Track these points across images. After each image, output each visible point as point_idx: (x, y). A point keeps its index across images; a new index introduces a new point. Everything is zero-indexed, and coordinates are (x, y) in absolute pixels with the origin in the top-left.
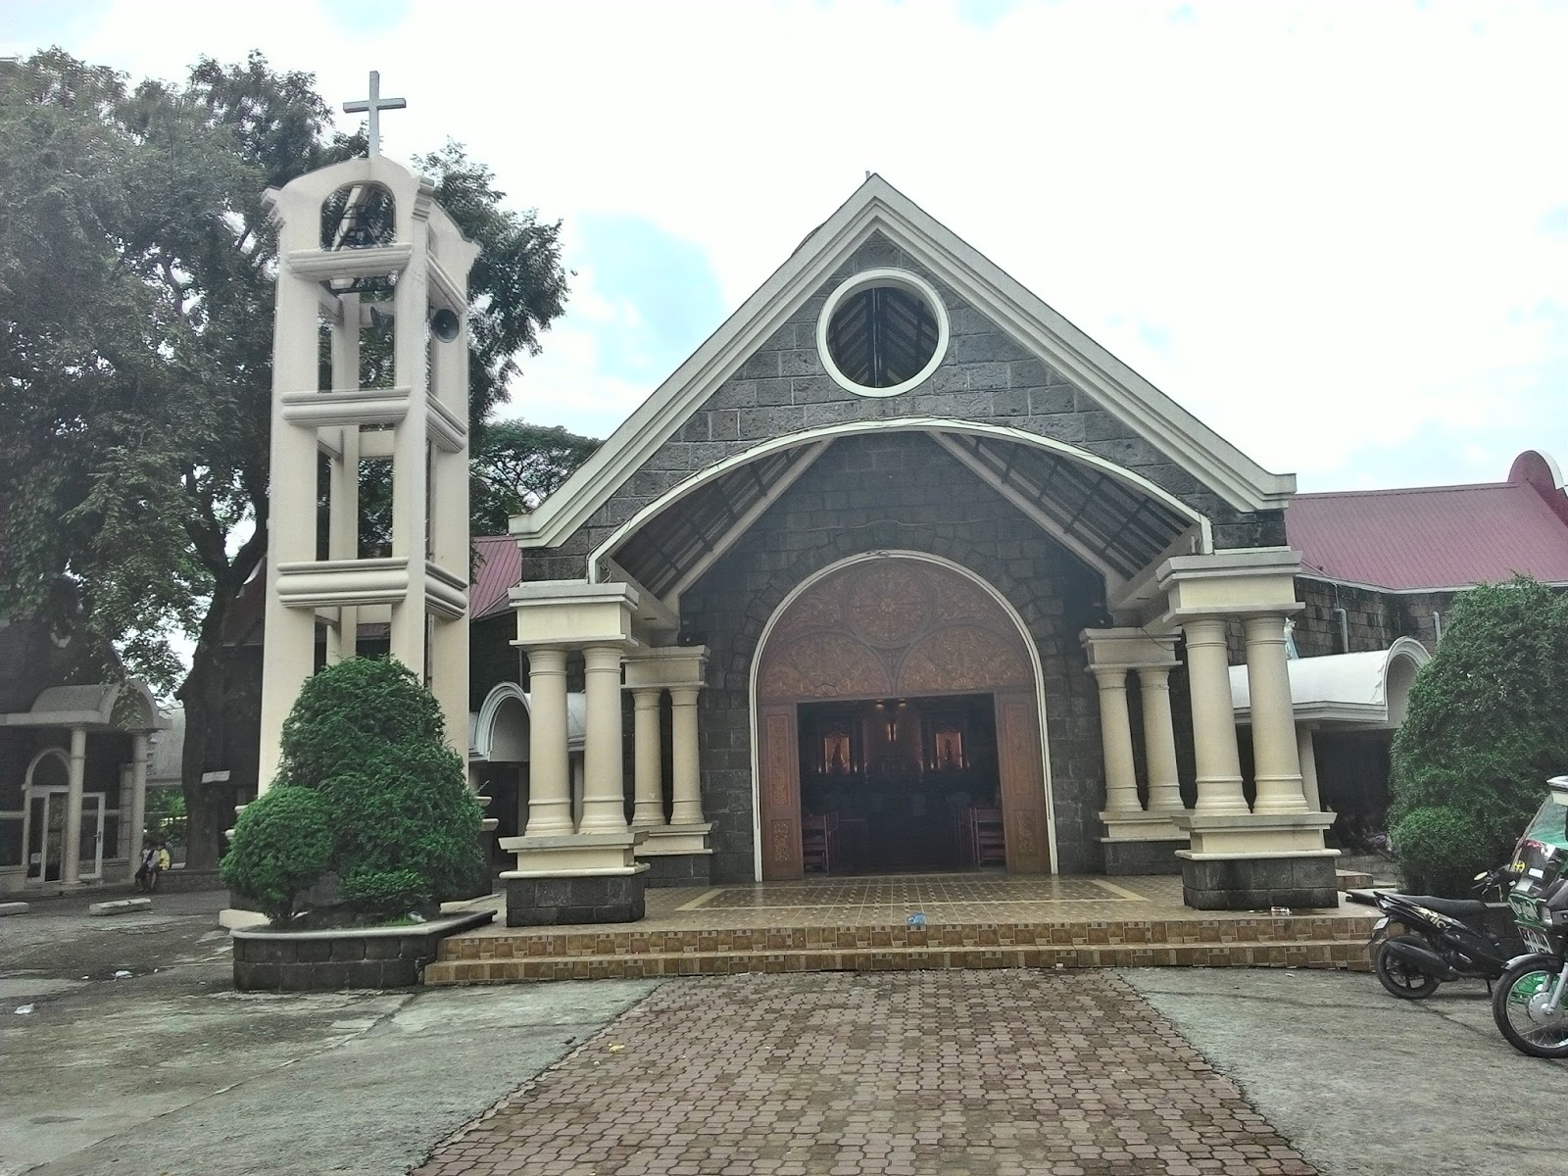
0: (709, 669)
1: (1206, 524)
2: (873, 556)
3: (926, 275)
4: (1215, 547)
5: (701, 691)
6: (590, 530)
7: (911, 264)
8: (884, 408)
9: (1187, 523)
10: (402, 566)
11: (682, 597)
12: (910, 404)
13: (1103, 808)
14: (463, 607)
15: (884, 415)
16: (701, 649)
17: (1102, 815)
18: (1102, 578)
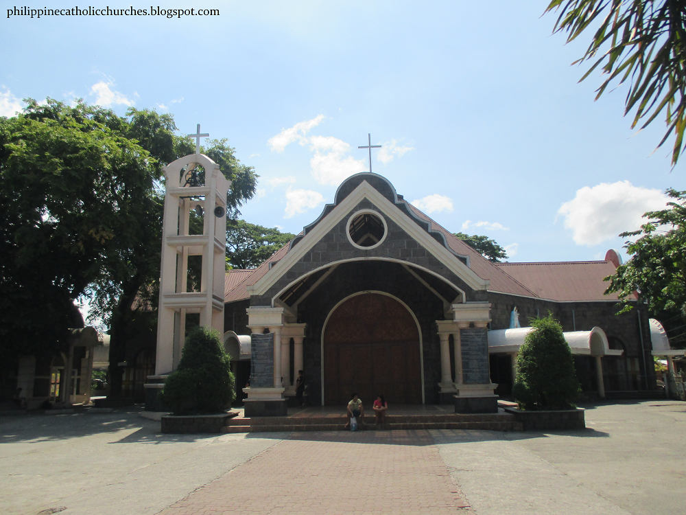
0: (307, 331)
1: (464, 293)
2: (365, 292)
3: (380, 212)
4: (467, 301)
5: (304, 339)
6: (273, 290)
7: (375, 208)
8: (367, 253)
9: (458, 294)
10: (205, 295)
11: (299, 305)
12: (376, 252)
13: (440, 382)
14: (222, 308)
15: (366, 256)
16: (304, 324)
17: (439, 384)
18: (442, 302)
